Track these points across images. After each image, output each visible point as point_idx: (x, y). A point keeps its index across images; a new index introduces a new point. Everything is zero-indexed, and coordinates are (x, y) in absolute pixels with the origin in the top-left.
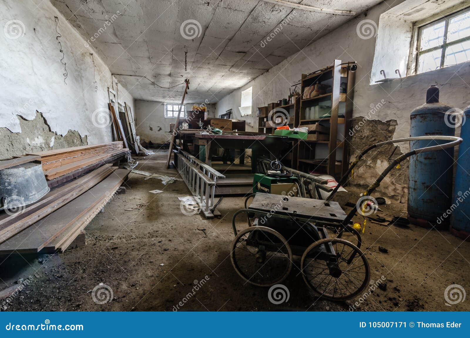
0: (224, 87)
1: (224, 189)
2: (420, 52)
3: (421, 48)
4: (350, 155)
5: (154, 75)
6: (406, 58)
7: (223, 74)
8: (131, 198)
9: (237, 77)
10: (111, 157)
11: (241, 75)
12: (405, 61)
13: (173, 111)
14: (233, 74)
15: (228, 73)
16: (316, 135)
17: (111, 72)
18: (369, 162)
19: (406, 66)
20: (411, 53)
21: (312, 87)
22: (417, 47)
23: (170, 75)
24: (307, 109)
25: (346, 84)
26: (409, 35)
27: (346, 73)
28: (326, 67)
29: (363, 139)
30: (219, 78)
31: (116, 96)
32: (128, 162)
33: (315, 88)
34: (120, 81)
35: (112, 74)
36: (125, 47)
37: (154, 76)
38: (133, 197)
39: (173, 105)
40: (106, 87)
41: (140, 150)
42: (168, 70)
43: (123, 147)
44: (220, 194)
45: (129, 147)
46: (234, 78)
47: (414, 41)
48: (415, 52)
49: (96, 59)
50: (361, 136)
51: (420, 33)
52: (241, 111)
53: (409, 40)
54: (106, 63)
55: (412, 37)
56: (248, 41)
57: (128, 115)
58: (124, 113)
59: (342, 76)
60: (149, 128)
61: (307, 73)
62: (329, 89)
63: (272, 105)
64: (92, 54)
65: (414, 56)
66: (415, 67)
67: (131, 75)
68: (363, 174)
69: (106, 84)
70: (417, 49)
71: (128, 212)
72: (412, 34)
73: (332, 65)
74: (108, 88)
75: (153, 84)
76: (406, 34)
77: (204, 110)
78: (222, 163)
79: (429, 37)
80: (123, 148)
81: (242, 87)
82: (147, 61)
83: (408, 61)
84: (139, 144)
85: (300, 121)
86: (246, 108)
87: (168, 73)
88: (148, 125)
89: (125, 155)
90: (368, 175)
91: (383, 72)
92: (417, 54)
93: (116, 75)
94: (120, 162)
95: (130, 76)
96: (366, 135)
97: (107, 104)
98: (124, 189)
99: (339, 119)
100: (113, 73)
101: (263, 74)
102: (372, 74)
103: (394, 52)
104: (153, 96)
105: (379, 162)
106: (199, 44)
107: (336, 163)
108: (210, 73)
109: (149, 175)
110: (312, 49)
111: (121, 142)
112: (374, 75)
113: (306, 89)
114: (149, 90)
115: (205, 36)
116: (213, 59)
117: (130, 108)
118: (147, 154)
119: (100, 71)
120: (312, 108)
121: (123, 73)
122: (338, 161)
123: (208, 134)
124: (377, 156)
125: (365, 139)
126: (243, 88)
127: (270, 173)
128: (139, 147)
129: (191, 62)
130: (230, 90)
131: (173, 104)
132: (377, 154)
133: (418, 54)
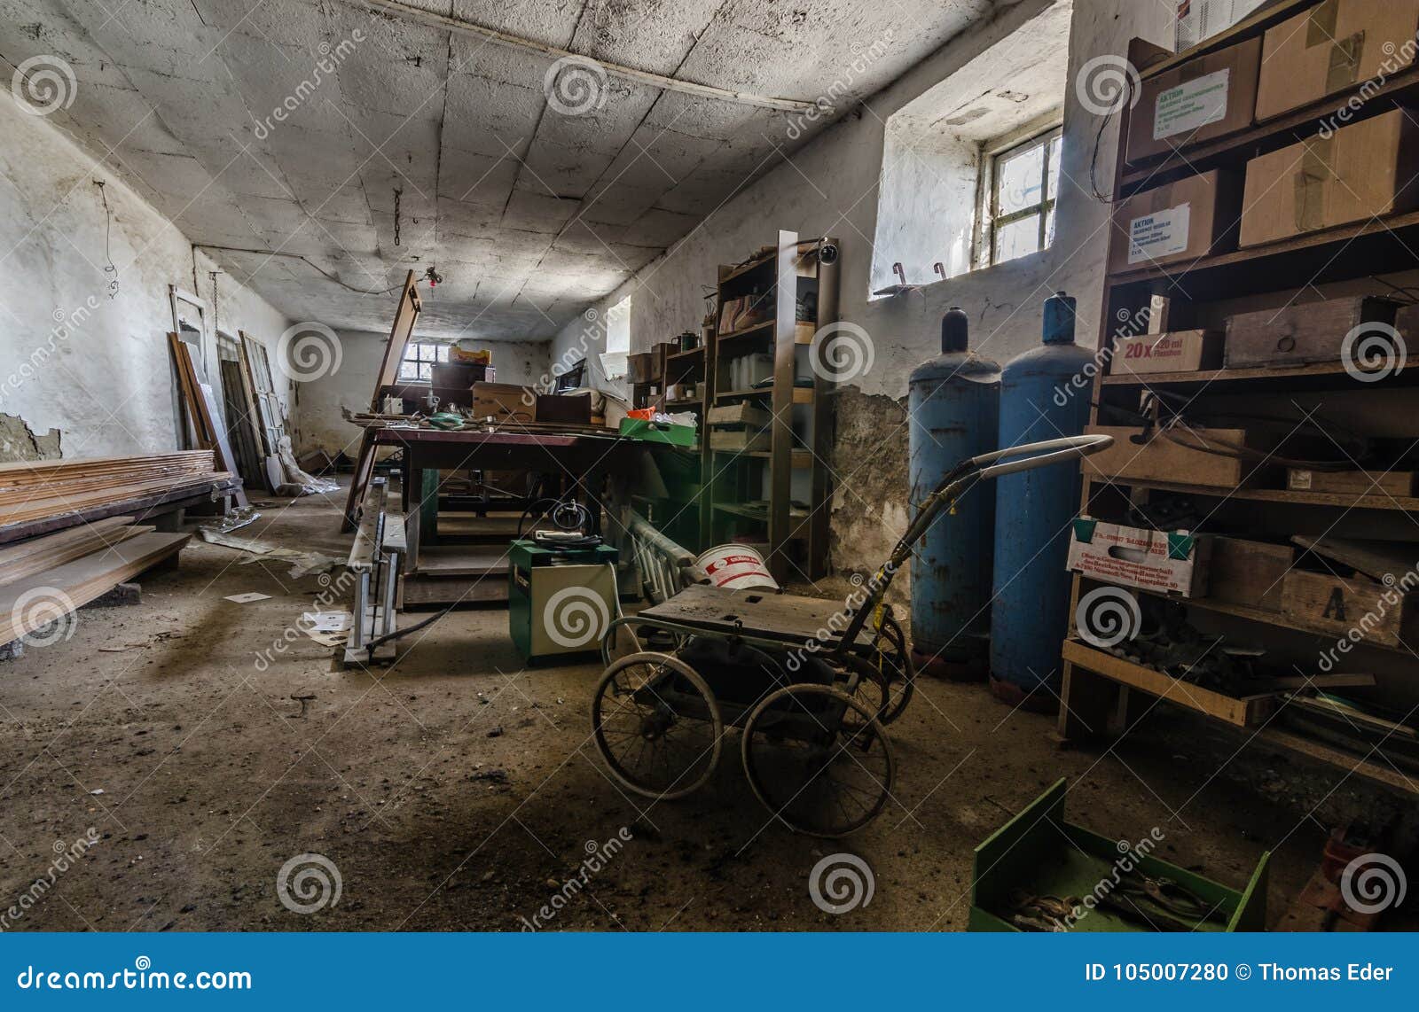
0: (558, 296)
1: (451, 586)
2: (999, 220)
3: (1000, 208)
4: (830, 490)
5: (330, 253)
6: (966, 231)
7: (539, 256)
8: (147, 617)
9: (584, 267)
10: (145, 496)
11: (593, 261)
12: (965, 240)
13: (418, 361)
14: (567, 257)
15: (553, 255)
16: (743, 435)
17: (188, 237)
18: (870, 509)
19: (970, 253)
20: (978, 222)
21: (738, 301)
22: (991, 206)
23: (378, 254)
24: (735, 362)
25: (814, 297)
26: (972, 174)
27: (815, 267)
28: (759, 250)
29: (857, 446)
30: (530, 267)
31: (205, 311)
32: (226, 513)
33: (746, 305)
34: (227, 268)
35: (194, 246)
36: (213, 168)
37: (329, 256)
38: (159, 613)
39: (419, 343)
40: (161, 285)
41: (289, 478)
42: (367, 238)
43: (213, 467)
44: (439, 601)
45: (240, 468)
46: (574, 270)
47: (983, 190)
48: (986, 219)
49: (121, 198)
50: (854, 439)
51: (997, 170)
52: (606, 366)
53: (972, 186)
54: (162, 209)
55: (980, 180)
56: (573, 169)
57: (249, 370)
58: (237, 364)
59: (803, 274)
60: (340, 413)
61: (730, 263)
62: (767, 308)
63: (659, 350)
64: (101, 184)
65: (985, 229)
66: (988, 258)
67: (256, 252)
68: (857, 541)
69: (163, 275)
70: (992, 211)
71: (104, 656)
72: (980, 171)
73: (774, 245)
74: (171, 286)
75: (335, 278)
76: (961, 172)
77: (485, 359)
78: (472, 515)
79: (1025, 181)
80: (215, 470)
81: (608, 296)
82: (295, 212)
83: (973, 241)
84: (288, 459)
85: (717, 395)
86: (616, 356)
87: (371, 248)
88: (337, 403)
89: (210, 493)
90: (866, 545)
91: (898, 268)
92: (992, 225)
93: (207, 250)
94: (186, 514)
95: (254, 254)
96: (863, 435)
97: (165, 336)
98: (134, 591)
99: (796, 391)
100: (196, 242)
101: (653, 260)
102: (872, 273)
103: (932, 216)
104: (348, 316)
105: (887, 506)
106: (434, 171)
107: (793, 513)
108: (499, 252)
109: (262, 552)
110: (756, 197)
111: (209, 453)
112: (879, 274)
113: (727, 305)
114: (329, 298)
115: (443, 150)
116: (491, 214)
117: (264, 349)
118: (310, 491)
119: (136, 235)
120: (745, 359)
121: (227, 242)
122: (800, 506)
123: (416, 427)
124: (885, 493)
125: (861, 446)
126: (610, 298)
127: (541, 538)
128: (286, 468)
129: (429, 219)
130: (578, 303)
131: (437, 342)
132: (886, 488)
133: (995, 225)
